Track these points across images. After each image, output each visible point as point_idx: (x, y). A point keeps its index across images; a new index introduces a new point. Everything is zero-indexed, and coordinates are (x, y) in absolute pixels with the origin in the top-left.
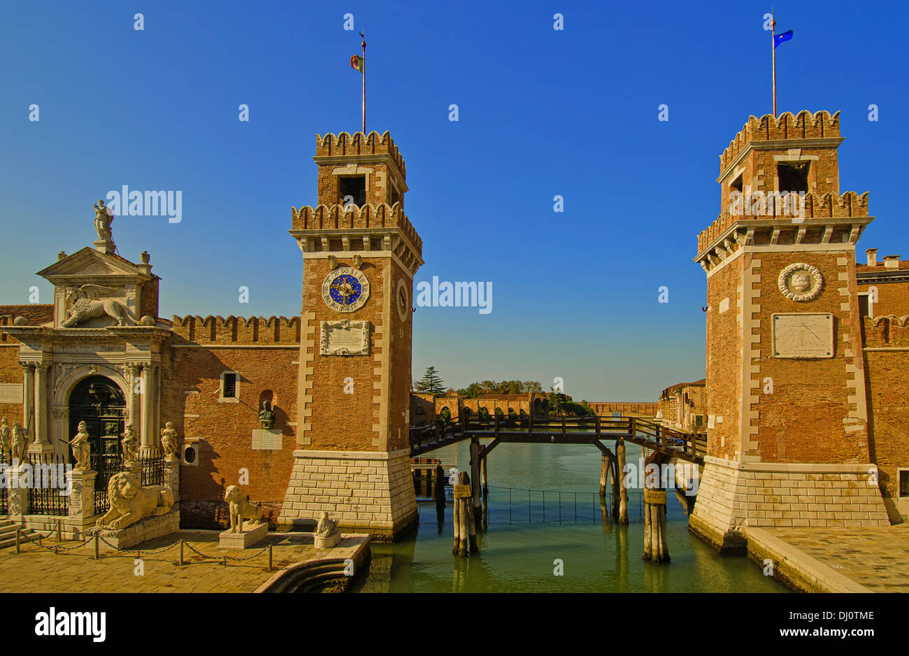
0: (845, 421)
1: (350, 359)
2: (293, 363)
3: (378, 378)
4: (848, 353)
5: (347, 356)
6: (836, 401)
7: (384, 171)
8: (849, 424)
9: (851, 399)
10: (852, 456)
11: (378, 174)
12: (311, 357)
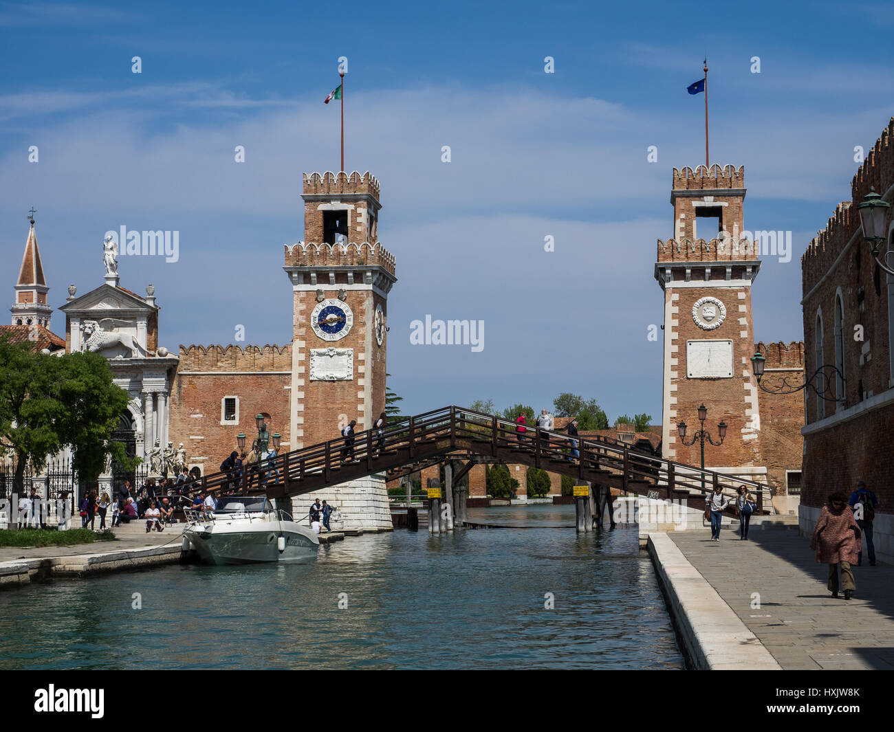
0: (743, 431)
1: (336, 384)
2: (286, 387)
3: (362, 401)
4: (746, 373)
5: (334, 381)
6: (736, 413)
7: (364, 207)
8: (746, 434)
9: (748, 412)
10: (749, 461)
11: (359, 210)
12: (302, 382)
